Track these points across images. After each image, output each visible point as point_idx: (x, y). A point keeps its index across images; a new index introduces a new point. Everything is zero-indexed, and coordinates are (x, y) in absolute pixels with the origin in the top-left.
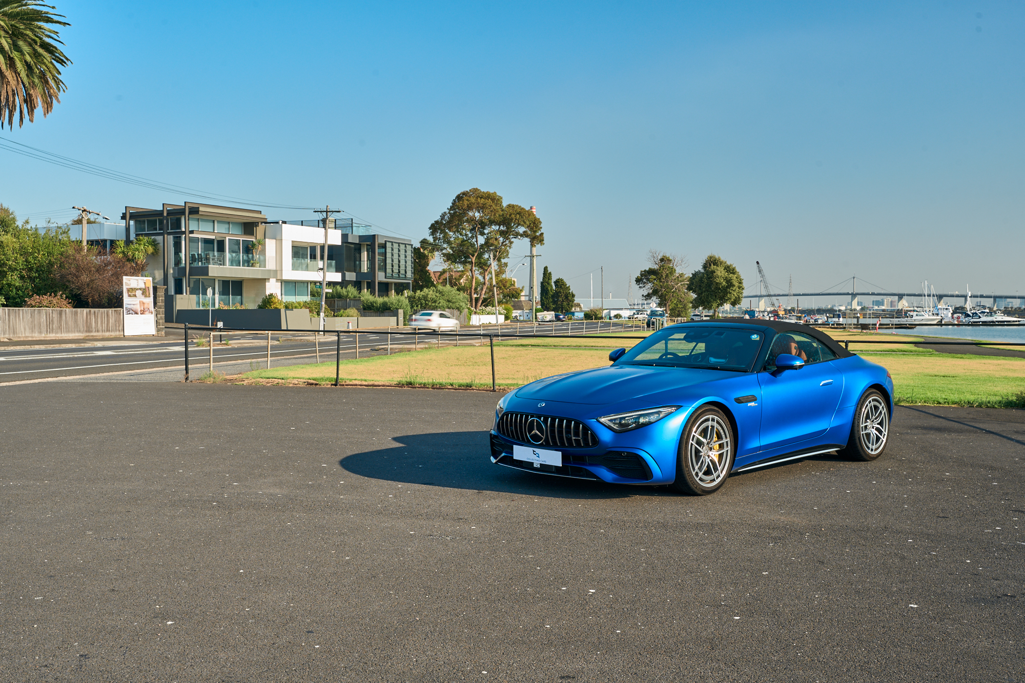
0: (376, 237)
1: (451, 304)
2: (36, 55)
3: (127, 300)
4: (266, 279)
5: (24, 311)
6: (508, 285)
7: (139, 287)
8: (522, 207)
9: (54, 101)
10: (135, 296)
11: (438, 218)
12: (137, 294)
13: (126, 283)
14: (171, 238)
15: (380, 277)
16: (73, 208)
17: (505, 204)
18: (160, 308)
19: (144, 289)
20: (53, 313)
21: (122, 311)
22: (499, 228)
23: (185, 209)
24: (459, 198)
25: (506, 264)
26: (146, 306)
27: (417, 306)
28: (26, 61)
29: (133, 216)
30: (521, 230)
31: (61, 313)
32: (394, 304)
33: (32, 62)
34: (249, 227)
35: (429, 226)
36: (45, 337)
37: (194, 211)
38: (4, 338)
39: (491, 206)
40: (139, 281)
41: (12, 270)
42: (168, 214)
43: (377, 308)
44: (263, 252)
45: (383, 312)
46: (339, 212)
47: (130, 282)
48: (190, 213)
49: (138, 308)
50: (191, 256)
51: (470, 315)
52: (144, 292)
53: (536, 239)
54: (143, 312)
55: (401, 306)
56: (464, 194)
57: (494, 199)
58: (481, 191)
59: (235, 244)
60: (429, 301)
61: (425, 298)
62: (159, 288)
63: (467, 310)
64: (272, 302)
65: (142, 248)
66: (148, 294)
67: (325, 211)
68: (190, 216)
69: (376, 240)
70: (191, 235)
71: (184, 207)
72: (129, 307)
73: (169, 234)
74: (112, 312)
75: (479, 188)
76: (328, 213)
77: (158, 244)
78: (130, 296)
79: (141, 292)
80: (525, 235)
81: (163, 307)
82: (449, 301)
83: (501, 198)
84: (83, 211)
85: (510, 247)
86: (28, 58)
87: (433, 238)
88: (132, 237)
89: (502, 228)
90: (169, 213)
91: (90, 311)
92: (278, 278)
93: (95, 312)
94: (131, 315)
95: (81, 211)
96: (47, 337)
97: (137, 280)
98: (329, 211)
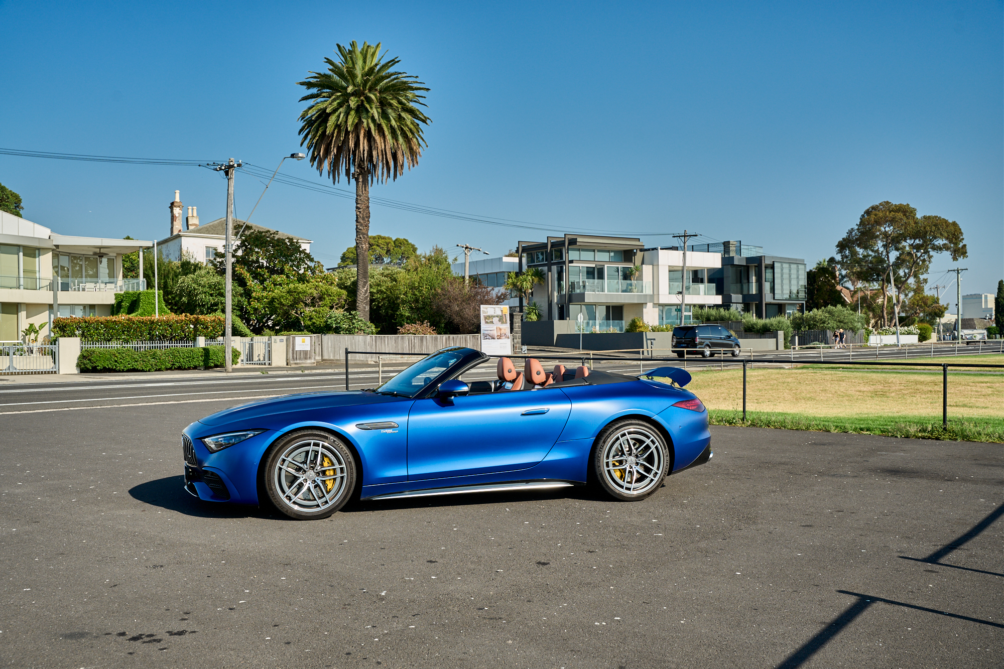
0: (763, 258)
1: (842, 324)
2: (400, 118)
3: (483, 326)
4: (643, 303)
5: (389, 337)
6: (929, 302)
7: (496, 315)
8: (942, 217)
9: (418, 156)
10: (492, 322)
11: (845, 235)
12: (493, 320)
13: (483, 311)
14: (554, 268)
15: (768, 298)
16: (457, 246)
17: (919, 216)
18: (517, 333)
19: (501, 316)
20: (414, 339)
21: (479, 336)
22: (914, 242)
23: (565, 241)
24: (868, 212)
25: (926, 281)
26: (502, 331)
27: (805, 327)
28: (391, 126)
29: (525, 250)
30: (940, 242)
31: (422, 339)
32: (774, 326)
33: (396, 126)
34: (627, 255)
35: (837, 243)
36: (407, 360)
37: (573, 242)
38: (371, 361)
39: (901, 219)
40: (497, 309)
41: (404, 302)
42: (552, 247)
43: (757, 330)
44: (640, 278)
45: (763, 334)
46: (696, 236)
47: (486, 310)
48: (570, 244)
49: (495, 333)
50: (570, 284)
51: (868, 335)
52: (501, 319)
53: (959, 252)
54: (499, 337)
55: (781, 328)
56: (873, 208)
57: (906, 211)
58: (892, 204)
59: (615, 271)
60: (818, 322)
61: (813, 319)
62: (515, 315)
63: (864, 330)
64: (637, 326)
65: (530, 278)
66: (504, 320)
67: (682, 236)
68: (570, 247)
69: (763, 261)
70: (570, 265)
71: (564, 239)
72: (486, 332)
73: (554, 264)
74: (470, 338)
75: (889, 201)
76: (686, 238)
77: (544, 274)
78: (487, 323)
79: (498, 319)
80: (945, 247)
81: (520, 332)
82: (840, 322)
83: (915, 210)
84: (466, 248)
85: (930, 262)
86: (393, 123)
87: (842, 256)
88: (525, 267)
89: (917, 241)
90: (553, 245)
91: (449, 337)
92: (655, 303)
93: (453, 338)
94: (488, 340)
95: (464, 249)
96: (409, 360)
97: (494, 308)
98: (687, 236)
